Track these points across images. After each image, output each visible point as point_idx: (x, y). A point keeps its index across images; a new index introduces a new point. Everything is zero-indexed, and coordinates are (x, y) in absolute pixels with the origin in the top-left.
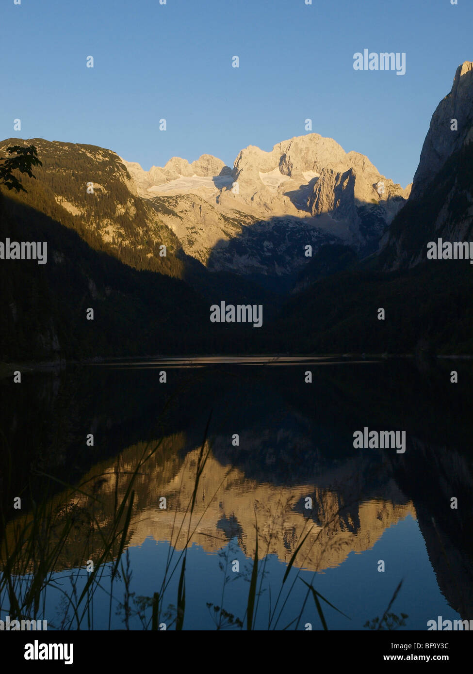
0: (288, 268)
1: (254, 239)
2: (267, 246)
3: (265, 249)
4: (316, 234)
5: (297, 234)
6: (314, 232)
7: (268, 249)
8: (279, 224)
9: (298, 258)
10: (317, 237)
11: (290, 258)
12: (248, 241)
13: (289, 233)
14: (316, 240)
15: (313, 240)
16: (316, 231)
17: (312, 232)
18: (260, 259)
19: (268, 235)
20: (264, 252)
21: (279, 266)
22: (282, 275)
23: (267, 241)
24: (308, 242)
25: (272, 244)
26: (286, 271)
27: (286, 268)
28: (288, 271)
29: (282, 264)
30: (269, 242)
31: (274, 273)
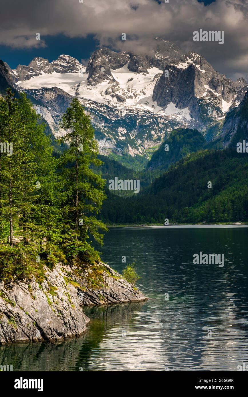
0: (140, 150)
1: (110, 125)
2: (121, 131)
3: (120, 134)
4: (162, 121)
5: (147, 121)
6: (160, 119)
7: (122, 134)
8: (130, 113)
9: (148, 142)
10: (163, 124)
11: (141, 142)
12: (105, 127)
13: (140, 120)
14: (163, 126)
15: (160, 126)
16: (162, 119)
17: (159, 119)
18: (116, 143)
19: (121, 122)
20: (119, 136)
21: (132, 148)
22: (135, 156)
23: (121, 127)
24: (156, 127)
25: (125, 129)
26: (138, 152)
27: (138, 150)
28: (140, 152)
29: (134, 147)
30: (123, 128)
31: (128, 154)
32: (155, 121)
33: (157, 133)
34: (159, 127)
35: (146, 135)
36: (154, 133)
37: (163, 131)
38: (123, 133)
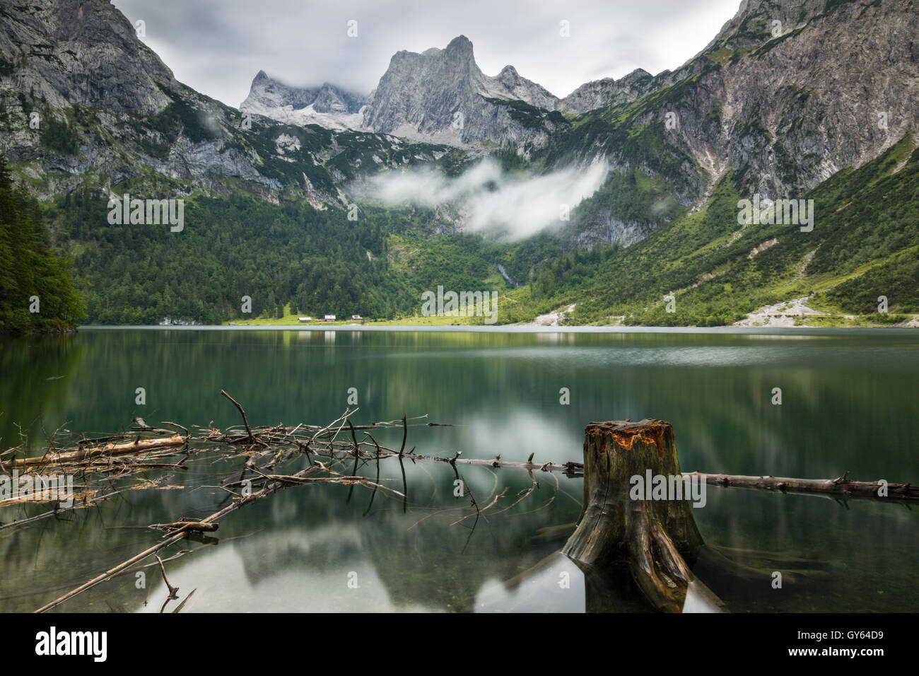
2: (286, 145)
3: (280, 151)
7: (285, 150)
14: (401, 149)
20: (276, 154)
21: (317, 188)
22: (326, 208)
23: (285, 136)
24: (384, 150)
25: (298, 141)
26: (335, 201)
27: (335, 194)
28: (340, 202)
29: (323, 186)
30: (291, 136)
31: (303, 203)
32: (380, 138)
33: (388, 161)
34: (392, 151)
35: (359, 160)
36: (381, 161)
37: (404, 159)
38: (291, 148)
